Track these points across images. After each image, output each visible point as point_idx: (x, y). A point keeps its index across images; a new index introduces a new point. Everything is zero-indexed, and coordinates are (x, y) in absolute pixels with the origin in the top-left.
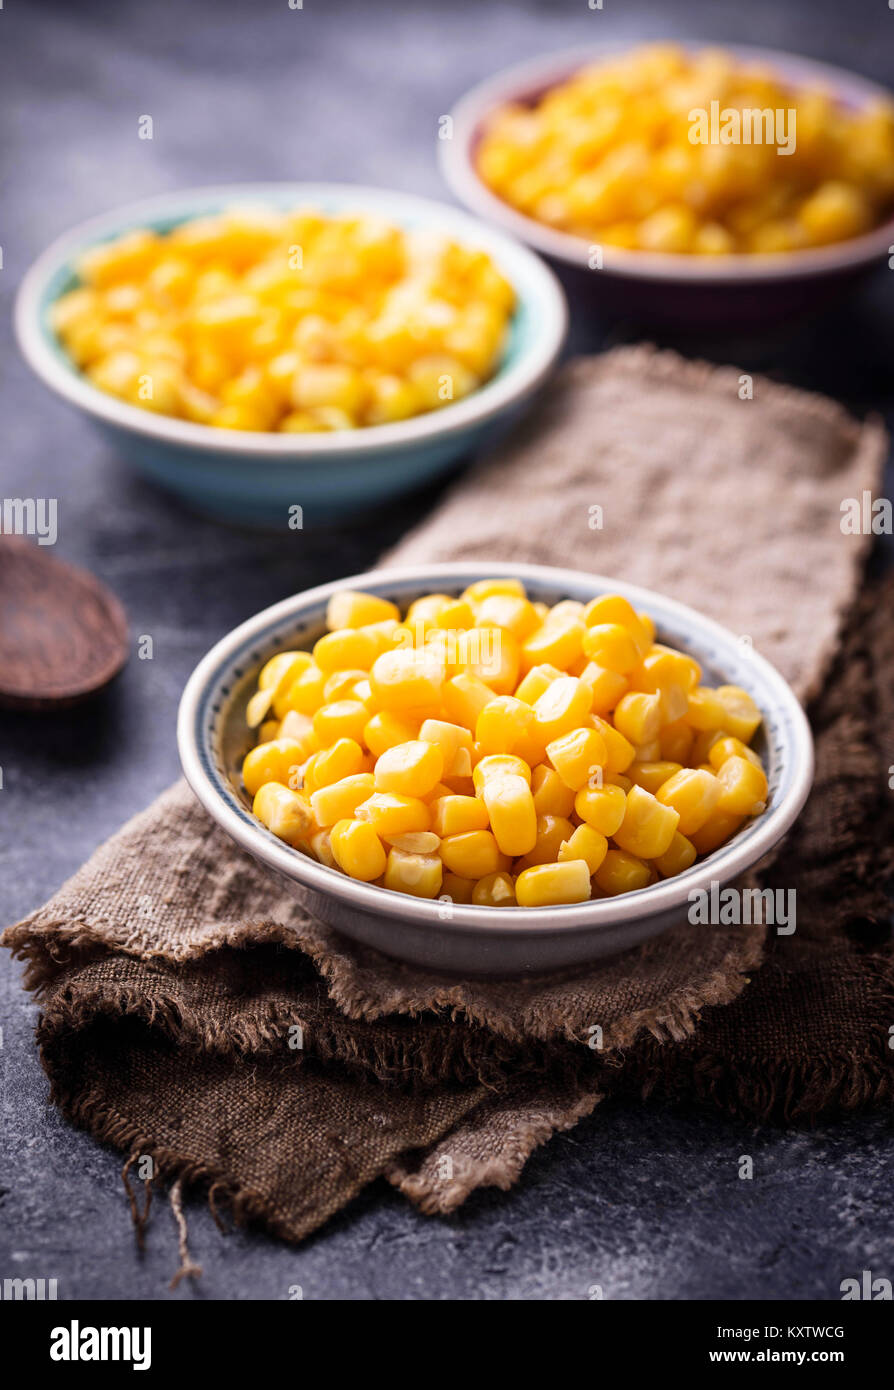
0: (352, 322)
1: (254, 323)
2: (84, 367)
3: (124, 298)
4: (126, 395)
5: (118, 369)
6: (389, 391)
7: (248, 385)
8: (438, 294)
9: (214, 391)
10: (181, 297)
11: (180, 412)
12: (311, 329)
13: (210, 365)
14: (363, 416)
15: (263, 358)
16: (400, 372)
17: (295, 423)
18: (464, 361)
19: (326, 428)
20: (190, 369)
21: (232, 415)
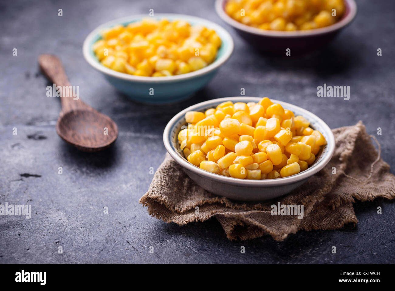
0: (174, 48)
1: (147, 48)
2: (100, 61)
3: (113, 42)
4: (110, 67)
5: (109, 60)
6: (182, 66)
7: (144, 64)
8: (198, 40)
9: (135, 66)
10: (127, 41)
11: (125, 71)
12: (161, 49)
13: (134, 59)
14: (175, 73)
15: (148, 57)
16: (186, 62)
17: (156, 74)
18: (204, 58)
19: (164, 75)
20: (128, 61)
21: (139, 72)
